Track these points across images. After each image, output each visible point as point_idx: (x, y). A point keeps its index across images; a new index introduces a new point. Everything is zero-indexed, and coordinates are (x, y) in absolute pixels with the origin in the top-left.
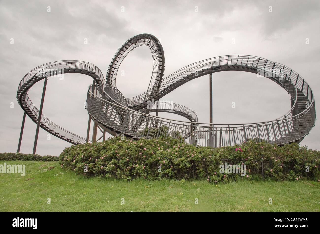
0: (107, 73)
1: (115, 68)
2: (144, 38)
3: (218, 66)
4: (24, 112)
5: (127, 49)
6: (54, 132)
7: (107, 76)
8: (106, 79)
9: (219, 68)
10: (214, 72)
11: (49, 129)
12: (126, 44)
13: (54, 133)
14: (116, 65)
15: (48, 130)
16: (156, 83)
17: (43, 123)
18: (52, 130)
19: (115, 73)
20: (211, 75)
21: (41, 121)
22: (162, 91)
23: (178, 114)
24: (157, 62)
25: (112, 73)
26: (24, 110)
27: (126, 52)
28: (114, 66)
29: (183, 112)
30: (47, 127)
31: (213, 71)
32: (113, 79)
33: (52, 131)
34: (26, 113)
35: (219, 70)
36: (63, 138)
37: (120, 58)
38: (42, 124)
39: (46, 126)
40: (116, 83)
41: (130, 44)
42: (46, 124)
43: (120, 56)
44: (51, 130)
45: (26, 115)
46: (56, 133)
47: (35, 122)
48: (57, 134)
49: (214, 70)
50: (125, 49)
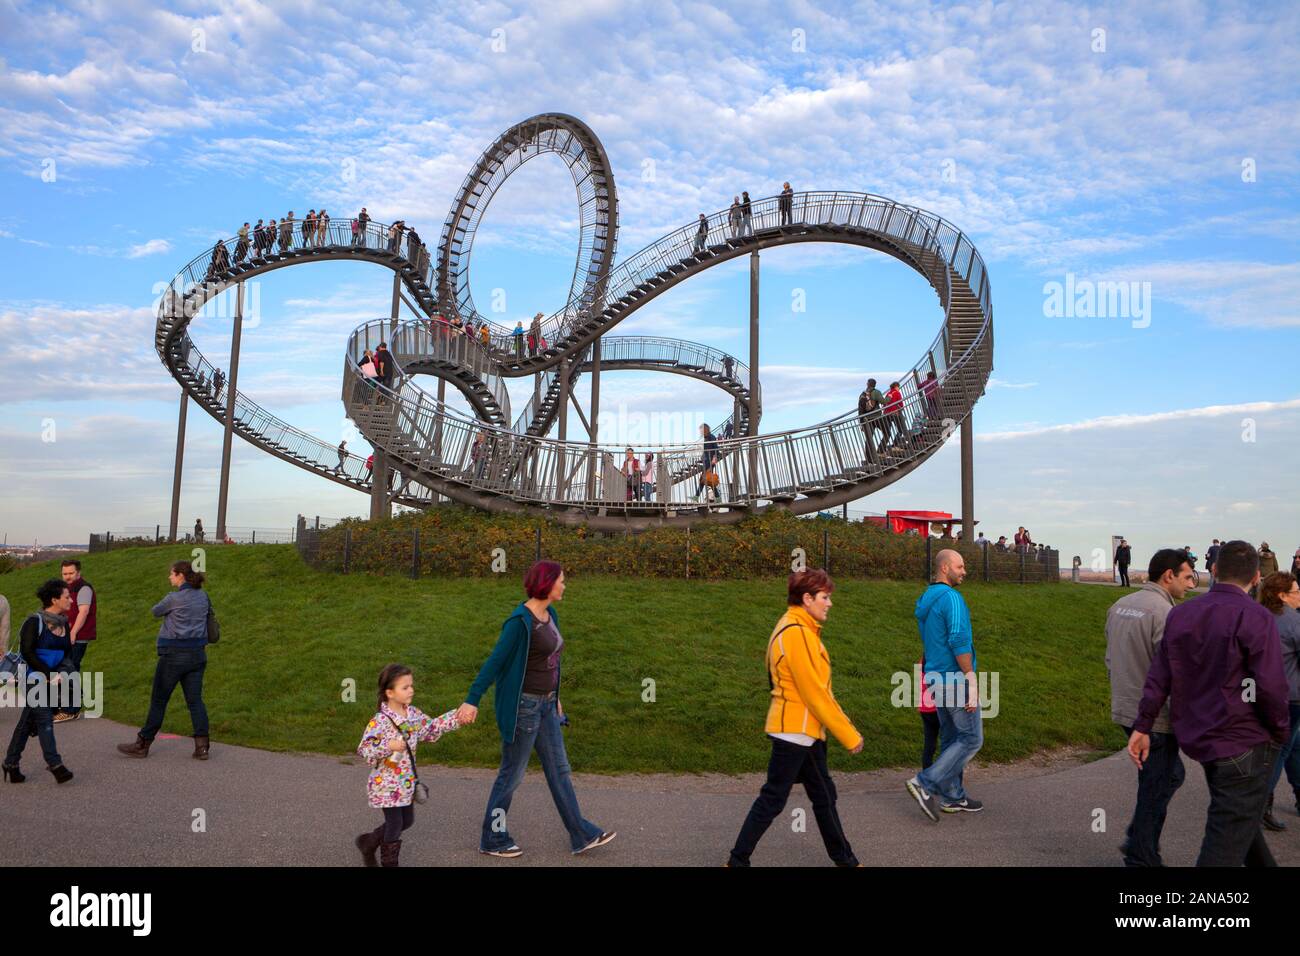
0: (440, 248)
1: (464, 231)
2: (550, 128)
3: (776, 228)
4: (180, 389)
5: (501, 163)
6: (281, 448)
7: (440, 260)
8: (438, 269)
9: (778, 232)
10: (765, 247)
11: (266, 440)
12: (496, 148)
13: (282, 451)
14: (468, 219)
15: (263, 441)
16: (589, 283)
17: (243, 421)
18: (274, 442)
19: (465, 247)
20: (755, 257)
21: (238, 413)
22: (612, 306)
23: (687, 372)
24: (592, 214)
25: (454, 247)
26: (182, 382)
27: (500, 173)
28: (462, 223)
29: (704, 368)
30: (257, 435)
31: (761, 244)
32: (460, 268)
33: (275, 444)
34: (188, 391)
35: (781, 239)
36: (313, 465)
37: (479, 196)
38: (242, 424)
39: (256, 431)
40: (467, 283)
41: (508, 146)
42: (255, 425)
43: (478, 188)
44: (272, 444)
45: (189, 397)
46: (290, 453)
47: (219, 418)
48: (292, 456)
49: (764, 242)
50: (493, 165)
